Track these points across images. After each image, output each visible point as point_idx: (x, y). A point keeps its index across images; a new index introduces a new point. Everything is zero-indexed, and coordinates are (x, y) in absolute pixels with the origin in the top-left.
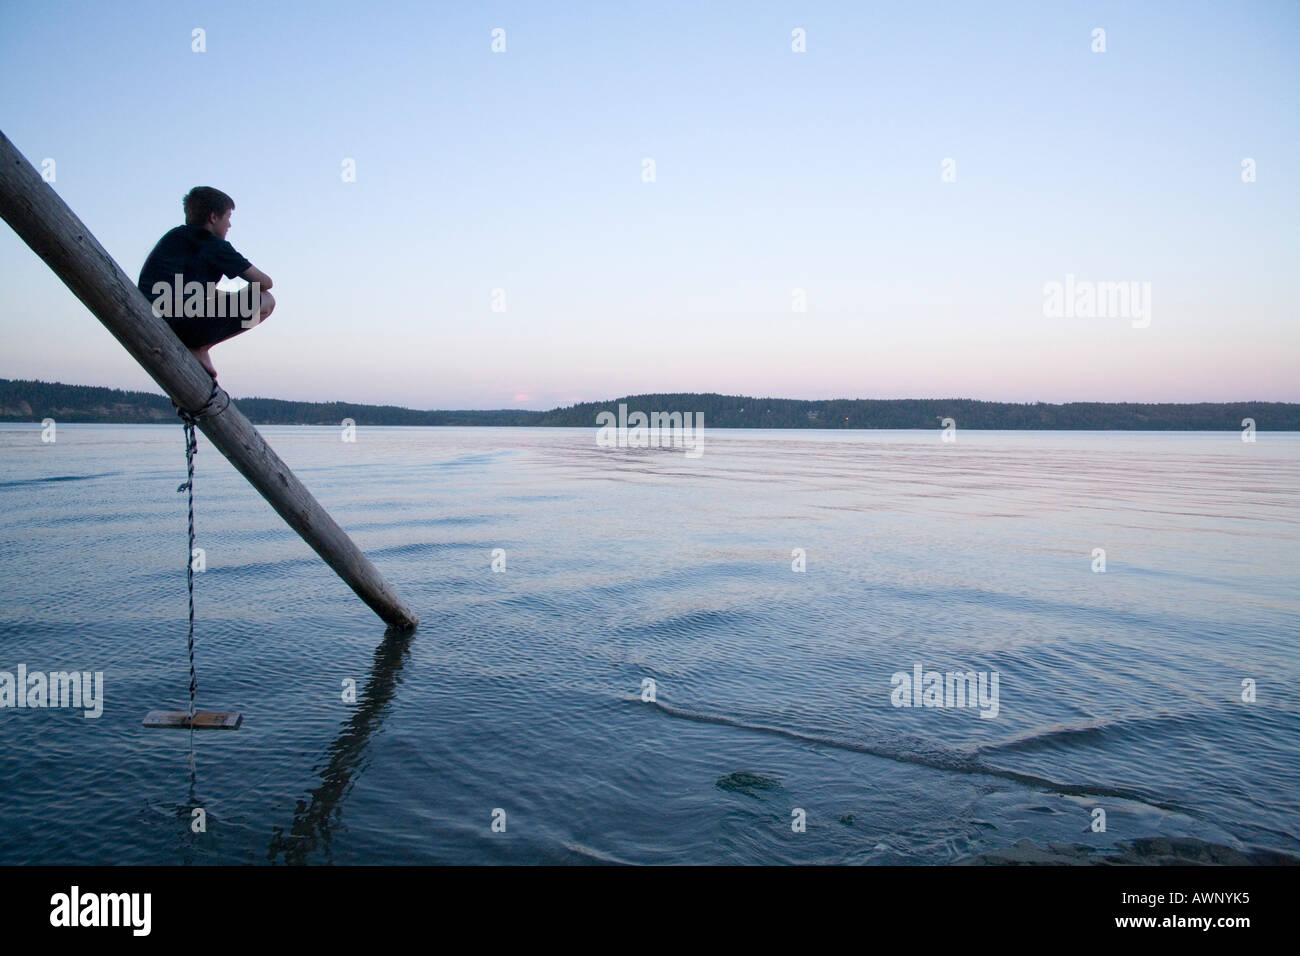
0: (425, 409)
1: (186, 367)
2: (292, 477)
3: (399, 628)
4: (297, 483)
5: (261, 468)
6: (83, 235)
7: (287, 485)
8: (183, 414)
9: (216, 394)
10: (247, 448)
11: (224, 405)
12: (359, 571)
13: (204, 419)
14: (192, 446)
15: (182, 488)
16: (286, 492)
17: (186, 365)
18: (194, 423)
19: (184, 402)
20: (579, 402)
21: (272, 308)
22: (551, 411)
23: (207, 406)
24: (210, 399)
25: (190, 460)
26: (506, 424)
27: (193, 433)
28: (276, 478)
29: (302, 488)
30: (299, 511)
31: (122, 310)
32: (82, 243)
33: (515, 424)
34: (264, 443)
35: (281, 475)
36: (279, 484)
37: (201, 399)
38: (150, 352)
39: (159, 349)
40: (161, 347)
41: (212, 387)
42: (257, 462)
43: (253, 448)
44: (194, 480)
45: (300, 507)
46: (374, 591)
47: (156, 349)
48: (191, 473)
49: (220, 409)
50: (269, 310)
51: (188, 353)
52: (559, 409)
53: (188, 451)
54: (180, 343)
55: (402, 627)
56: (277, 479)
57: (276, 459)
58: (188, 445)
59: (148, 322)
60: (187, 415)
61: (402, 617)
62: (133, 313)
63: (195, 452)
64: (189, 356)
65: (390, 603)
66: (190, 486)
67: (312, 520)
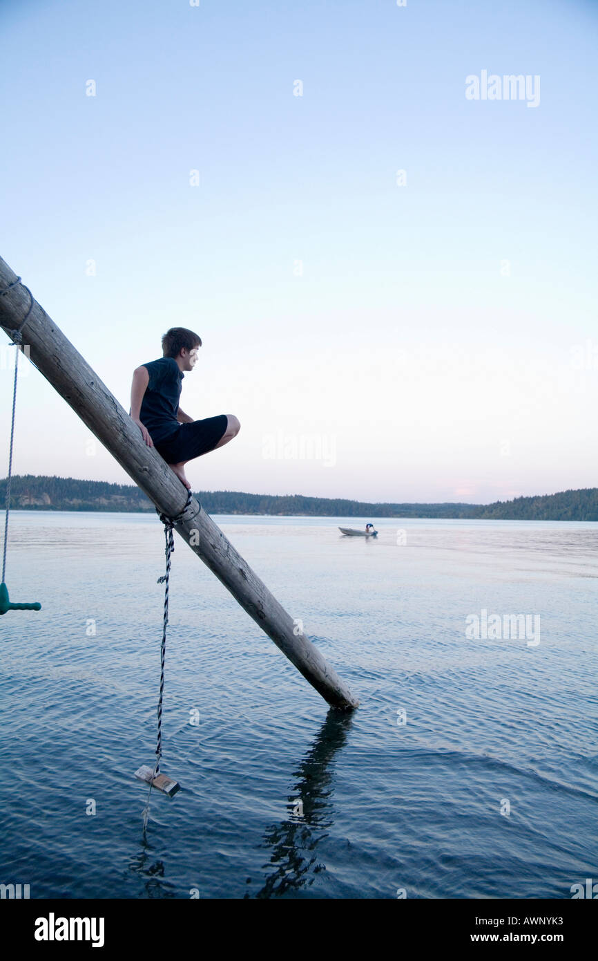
0: (373, 502)
1: (167, 481)
2: (250, 571)
3: (341, 709)
4: (254, 577)
5: (224, 564)
6: (95, 381)
7: (246, 578)
8: (165, 519)
9: (190, 503)
10: (214, 547)
11: (197, 512)
12: (305, 655)
13: (180, 523)
14: (170, 545)
15: (161, 580)
16: (245, 585)
17: (168, 480)
18: (173, 526)
19: (166, 510)
20: (518, 497)
21: (237, 431)
22: (491, 505)
23: (183, 512)
24: (185, 507)
25: (168, 557)
26: (448, 517)
27: (171, 535)
28: (236, 573)
29: (259, 581)
30: (255, 601)
31: (120, 437)
32: (93, 388)
33: (457, 517)
34: (228, 543)
35: (241, 570)
36: (239, 577)
37: (178, 507)
38: (140, 471)
39: (147, 467)
40: (148, 466)
41: (187, 497)
42: (221, 559)
43: (219, 547)
44: (170, 574)
45: (256, 597)
46: (318, 674)
47: (145, 467)
48: (168, 567)
49: (193, 515)
50: (234, 433)
51: (169, 470)
52: (499, 503)
53: (167, 549)
54: (162, 461)
55: (343, 708)
56: (238, 573)
57: (238, 556)
58: (167, 544)
59: (139, 446)
60: (167, 520)
61: (343, 699)
62: (129, 440)
63: (173, 551)
64: (170, 472)
65: (332, 685)
66: (167, 579)
67: (267, 609)
